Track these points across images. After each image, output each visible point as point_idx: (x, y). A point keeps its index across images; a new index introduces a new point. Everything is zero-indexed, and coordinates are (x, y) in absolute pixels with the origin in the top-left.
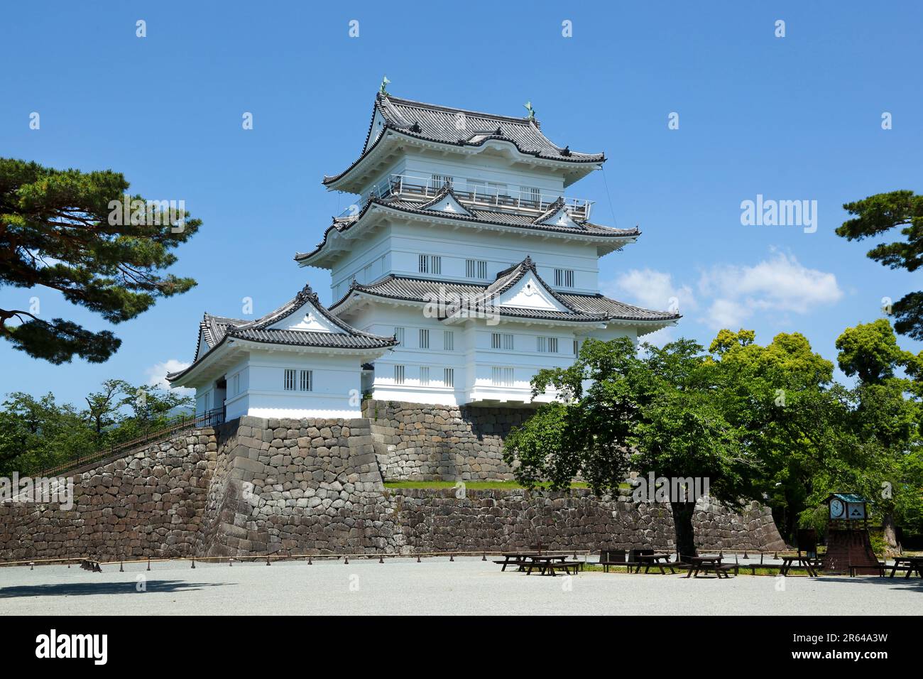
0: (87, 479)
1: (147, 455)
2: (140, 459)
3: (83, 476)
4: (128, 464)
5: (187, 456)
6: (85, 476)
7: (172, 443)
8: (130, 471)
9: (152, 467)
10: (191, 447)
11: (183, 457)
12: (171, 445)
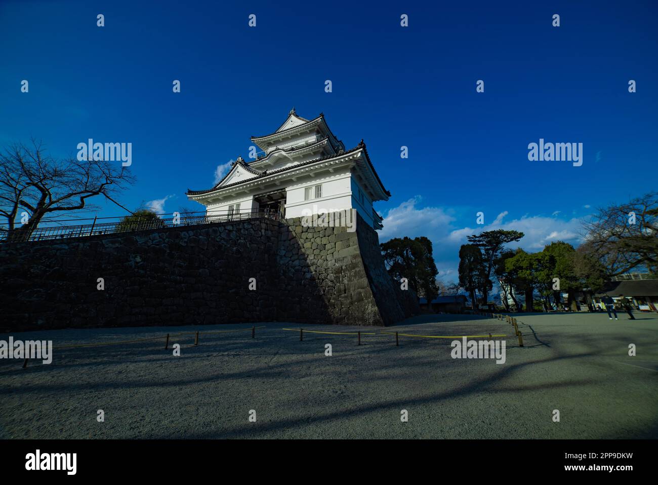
0: (186, 238)
1: (235, 229)
2: (230, 231)
3: (182, 234)
4: (220, 233)
5: (260, 237)
6: (184, 235)
7: (252, 225)
8: (221, 239)
9: (238, 240)
10: (263, 231)
11: (258, 237)
12: (251, 226)
